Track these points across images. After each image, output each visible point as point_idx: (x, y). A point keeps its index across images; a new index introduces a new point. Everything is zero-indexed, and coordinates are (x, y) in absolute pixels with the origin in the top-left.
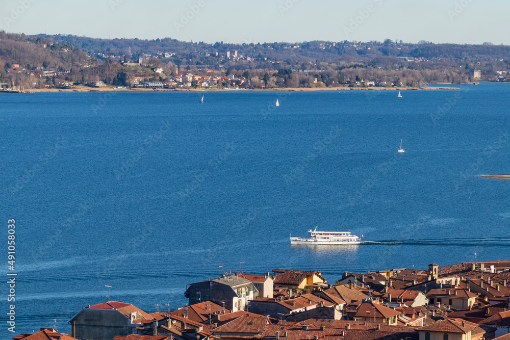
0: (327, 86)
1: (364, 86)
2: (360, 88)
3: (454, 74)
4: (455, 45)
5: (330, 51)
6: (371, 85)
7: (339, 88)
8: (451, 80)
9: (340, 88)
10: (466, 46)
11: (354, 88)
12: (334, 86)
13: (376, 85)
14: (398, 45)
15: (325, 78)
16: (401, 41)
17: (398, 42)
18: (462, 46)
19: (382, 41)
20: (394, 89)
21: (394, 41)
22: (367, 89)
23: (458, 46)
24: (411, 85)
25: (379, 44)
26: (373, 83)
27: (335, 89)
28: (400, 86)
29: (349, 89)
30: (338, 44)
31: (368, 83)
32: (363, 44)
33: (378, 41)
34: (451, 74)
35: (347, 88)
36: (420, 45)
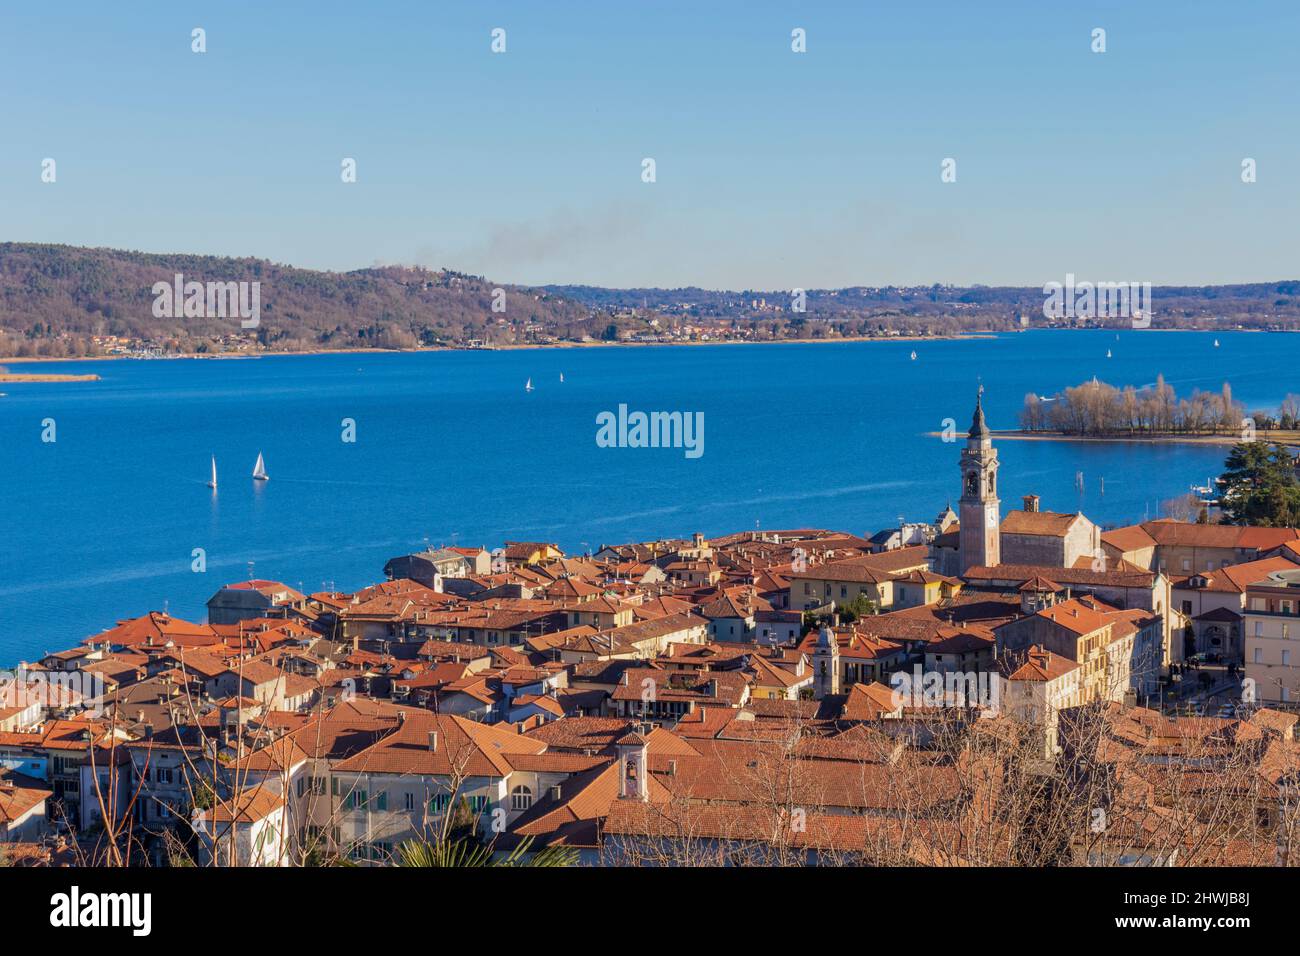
0: (844, 336)
1: (887, 336)
2: (882, 339)
3: (996, 321)
4: (1010, 289)
5: (871, 298)
6: (894, 335)
7: (858, 339)
8: (992, 326)
9: (860, 338)
10: (1023, 289)
11: (875, 339)
12: (852, 336)
13: (901, 335)
14: (949, 290)
15: (843, 329)
16: (952, 285)
17: (949, 286)
18: (1019, 289)
19: (931, 286)
20: (921, 338)
21: (945, 285)
22: (889, 339)
23: (1015, 289)
24: (940, 334)
25: (927, 289)
26: (898, 333)
27: (853, 340)
28: (928, 335)
29: (869, 339)
30: (881, 290)
31: (892, 333)
32: (910, 289)
33: (926, 285)
34: (993, 321)
35: (867, 339)
36: (972, 289)
